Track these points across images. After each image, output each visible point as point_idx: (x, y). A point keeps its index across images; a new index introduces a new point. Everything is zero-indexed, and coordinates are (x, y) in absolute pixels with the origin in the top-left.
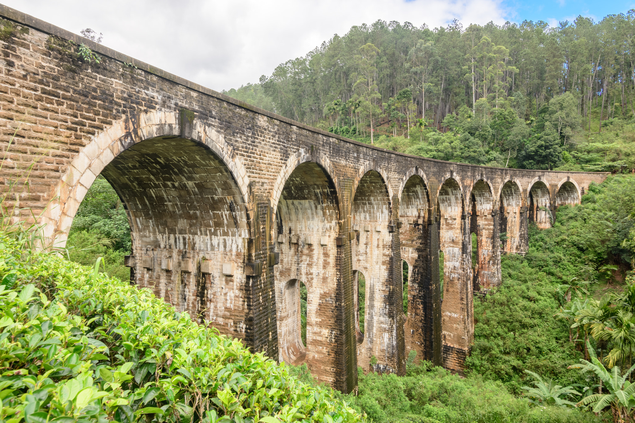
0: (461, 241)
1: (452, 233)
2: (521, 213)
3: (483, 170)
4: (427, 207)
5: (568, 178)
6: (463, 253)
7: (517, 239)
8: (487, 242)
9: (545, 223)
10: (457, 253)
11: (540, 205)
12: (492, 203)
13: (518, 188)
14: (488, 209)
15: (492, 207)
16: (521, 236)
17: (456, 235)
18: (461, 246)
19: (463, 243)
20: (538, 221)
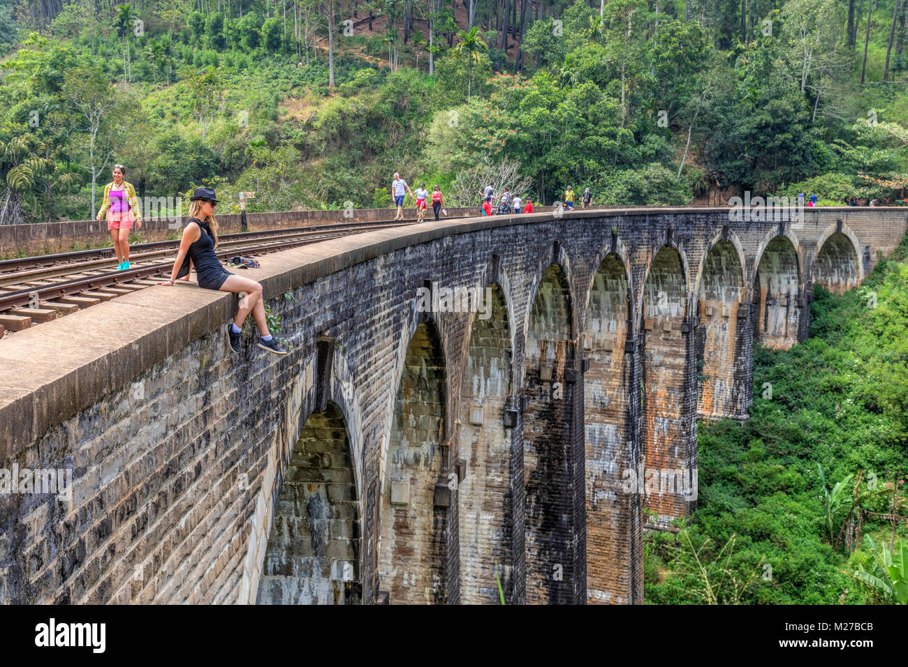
0: (622, 409)
1: (600, 387)
2: (739, 318)
3: (672, 219)
4: (566, 337)
5: (840, 223)
6: (627, 439)
7: (728, 386)
8: (668, 398)
9: (786, 336)
10: (611, 439)
11: (774, 292)
12: (683, 300)
13: (736, 258)
14: (674, 315)
15: (682, 310)
16: (737, 376)
17: (609, 392)
18: (622, 422)
19: (627, 413)
20: (770, 331)
